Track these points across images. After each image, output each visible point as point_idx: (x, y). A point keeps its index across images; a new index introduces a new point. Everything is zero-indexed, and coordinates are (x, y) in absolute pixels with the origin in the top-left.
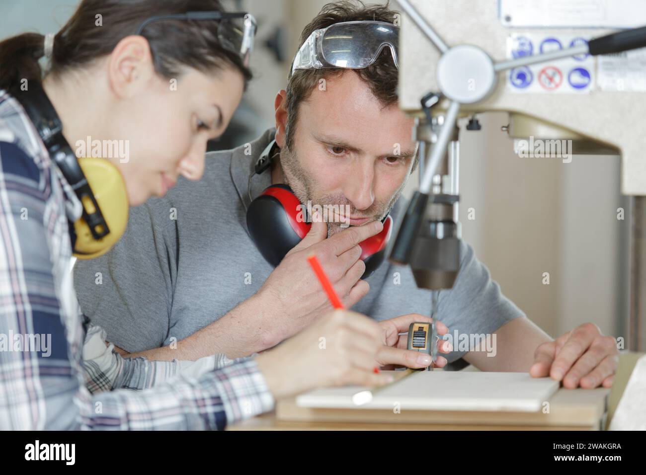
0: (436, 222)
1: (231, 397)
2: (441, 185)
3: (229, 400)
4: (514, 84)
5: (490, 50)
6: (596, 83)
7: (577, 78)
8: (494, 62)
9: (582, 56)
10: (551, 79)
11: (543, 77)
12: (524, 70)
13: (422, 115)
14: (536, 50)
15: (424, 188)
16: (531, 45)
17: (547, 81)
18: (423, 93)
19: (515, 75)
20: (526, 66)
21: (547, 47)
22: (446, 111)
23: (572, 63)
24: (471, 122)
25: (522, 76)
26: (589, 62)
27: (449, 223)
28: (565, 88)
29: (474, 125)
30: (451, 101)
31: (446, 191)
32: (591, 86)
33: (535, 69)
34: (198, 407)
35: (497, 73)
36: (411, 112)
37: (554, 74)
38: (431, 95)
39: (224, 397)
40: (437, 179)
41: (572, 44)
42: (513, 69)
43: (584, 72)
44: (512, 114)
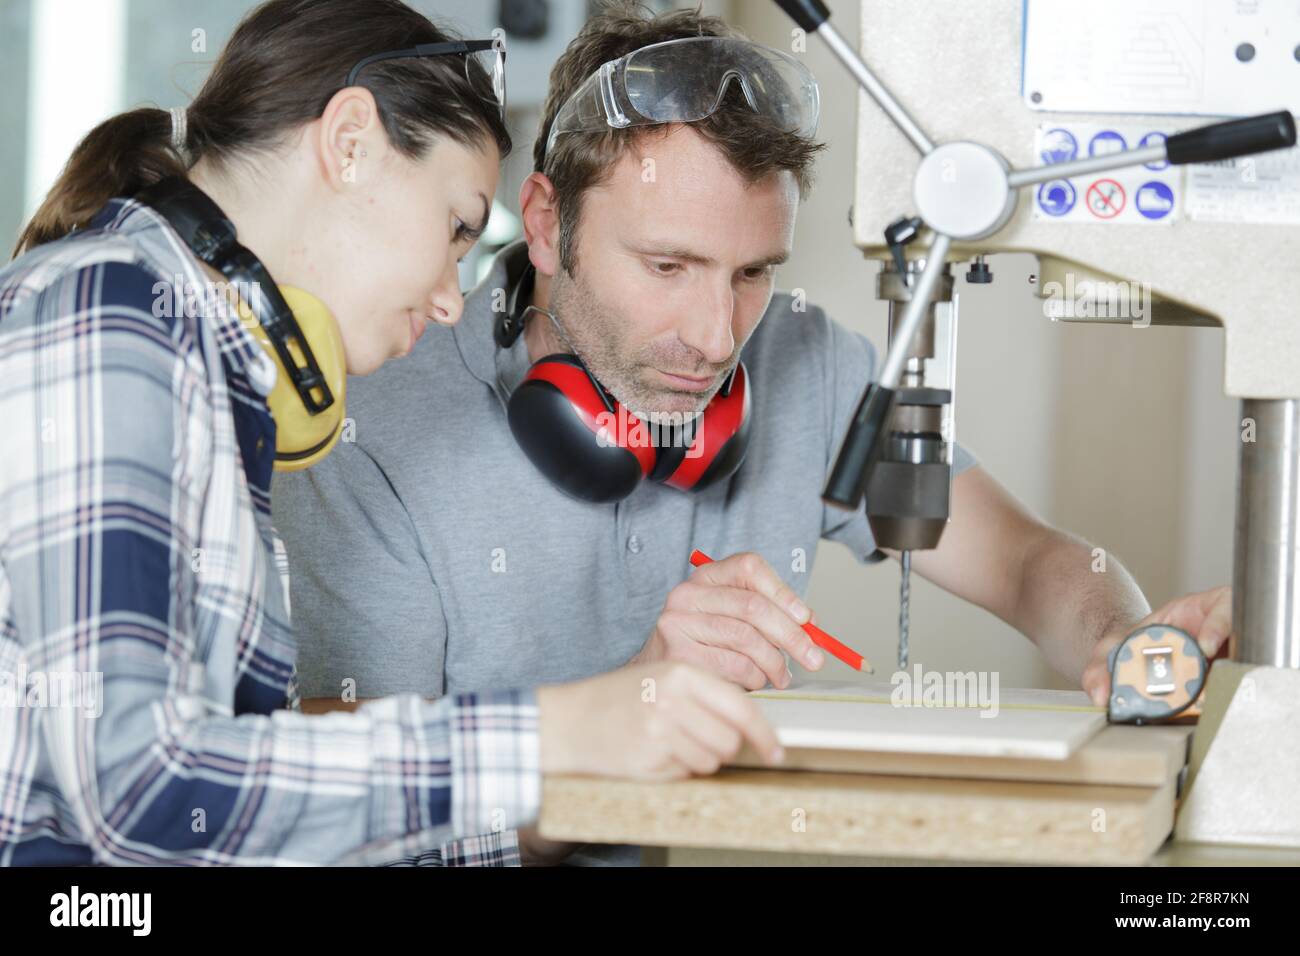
0: (911, 436)
1: (470, 764)
2: (921, 373)
3: (464, 770)
4: (1044, 207)
5: (1005, 149)
6: (1182, 209)
7: (1150, 200)
8: (1010, 170)
9: (1161, 164)
10: (1107, 201)
11: (1094, 196)
12: (1062, 184)
13: (888, 256)
14: (1083, 152)
15: (888, 380)
16: (1074, 141)
17: (1101, 204)
18: (892, 218)
19: (1045, 194)
20: (1065, 178)
21: (1101, 147)
22: (928, 250)
23: (1145, 175)
24: (975, 268)
25: (1057, 195)
26: (1171, 175)
27: (933, 437)
28: (1131, 216)
29: (980, 274)
30: (938, 234)
31: (929, 383)
32: (1174, 215)
33: (1081, 183)
34: (405, 774)
35: (1014, 188)
36: (870, 251)
37: (1113, 192)
38: (903, 223)
39: (456, 764)
40: (913, 365)
41: (1144, 142)
42: (1043, 182)
43: (1163, 191)
44: (1042, 257)
